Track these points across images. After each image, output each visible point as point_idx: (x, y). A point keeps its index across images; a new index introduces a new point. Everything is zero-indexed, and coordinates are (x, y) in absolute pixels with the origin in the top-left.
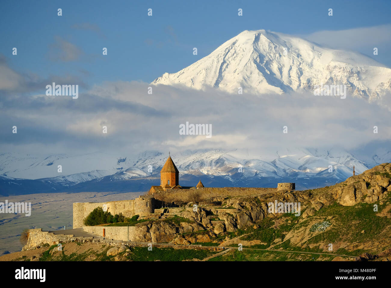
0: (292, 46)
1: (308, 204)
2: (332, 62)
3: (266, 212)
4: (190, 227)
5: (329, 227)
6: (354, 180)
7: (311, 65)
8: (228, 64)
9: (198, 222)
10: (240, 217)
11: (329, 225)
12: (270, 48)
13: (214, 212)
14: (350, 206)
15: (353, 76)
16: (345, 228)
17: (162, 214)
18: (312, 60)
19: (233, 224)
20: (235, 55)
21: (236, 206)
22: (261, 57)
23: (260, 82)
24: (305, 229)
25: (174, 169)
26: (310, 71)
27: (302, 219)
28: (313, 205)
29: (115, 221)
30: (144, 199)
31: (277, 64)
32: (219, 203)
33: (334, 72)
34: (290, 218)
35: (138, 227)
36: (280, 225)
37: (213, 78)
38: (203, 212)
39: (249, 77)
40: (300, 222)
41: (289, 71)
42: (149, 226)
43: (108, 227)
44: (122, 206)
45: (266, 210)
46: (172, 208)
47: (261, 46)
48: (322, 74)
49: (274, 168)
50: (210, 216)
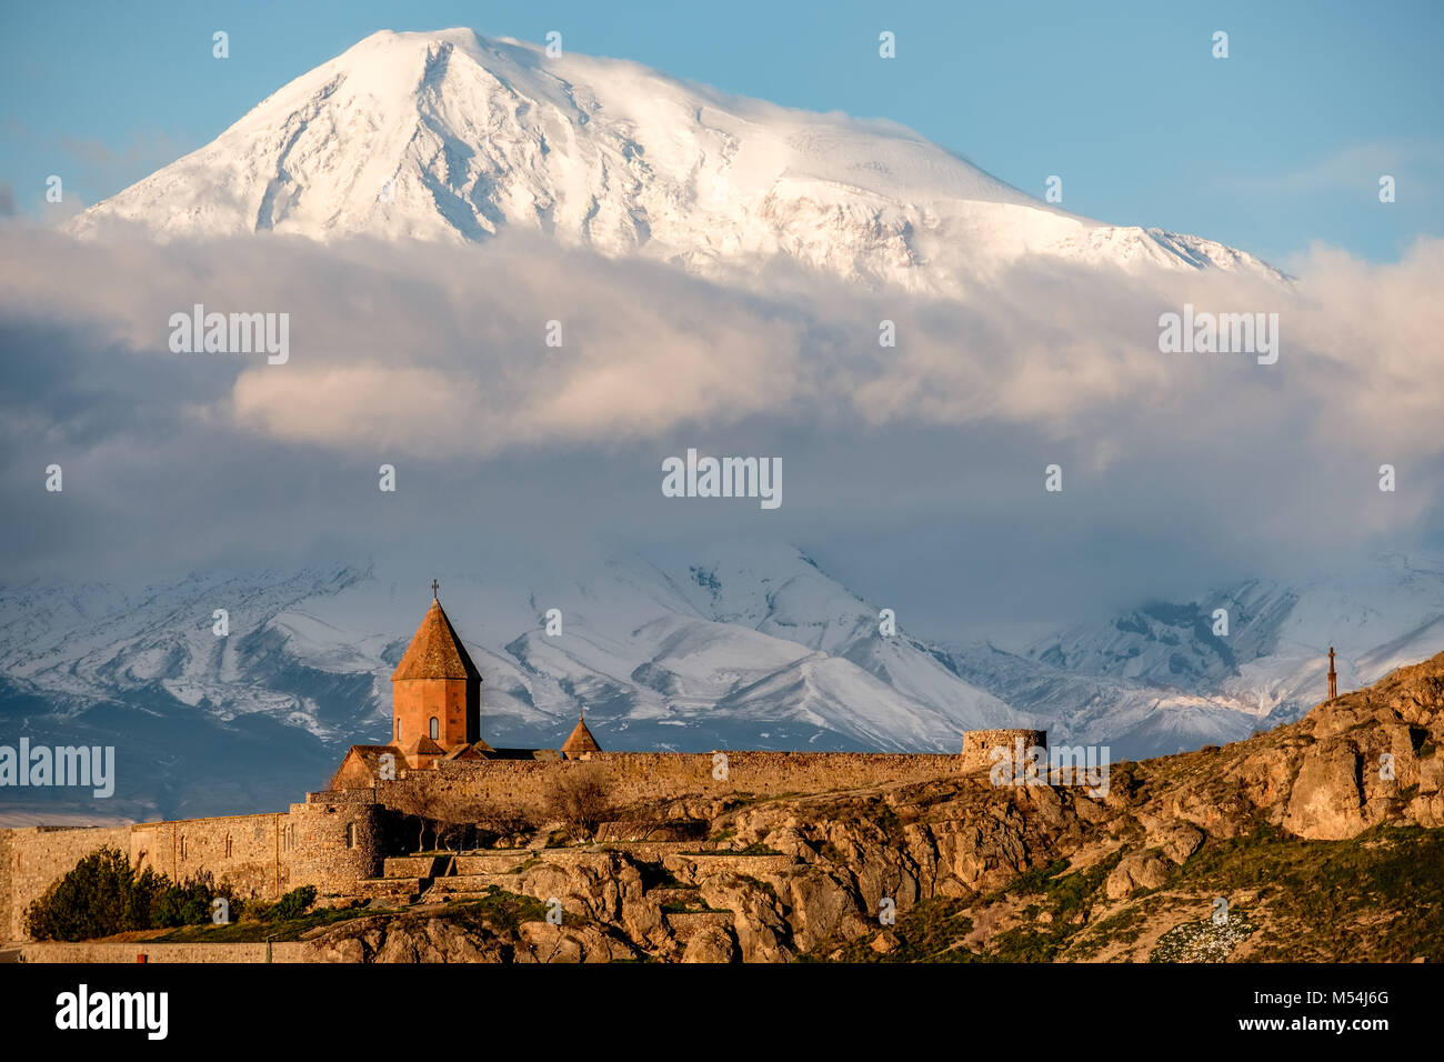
0: (600, 107)
1: (1126, 830)
2: (787, 181)
3: (929, 871)
4: (568, 944)
5: (1246, 940)
6: (1347, 713)
7: (688, 196)
8: (299, 188)
9: (605, 919)
10: (807, 896)
11: (1245, 931)
12: (499, 115)
13: (681, 871)
14: (1339, 838)
15: (884, 246)
16: (1326, 945)
17: (425, 884)
18: (694, 171)
19: (773, 928)
20: (333, 145)
21: (785, 842)
22: (457, 153)
24: (1128, 952)
25: (457, 664)
26: (683, 219)
27: (1104, 903)
28: (1156, 836)
29: (193, 916)
30: (332, 810)
31: (529, 189)
32: (696, 830)
33: (795, 225)
34: (1044, 898)
35: (319, 947)
36: (1000, 936)
38: (627, 874)
40: (1096, 918)
41: (586, 222)
42: (371, 940)
43: (163, 946)
44: (216, 844)
45: (926, 862)
46: (470, 853)
47: (456, 104)
48: (738, 237)
49: (516, 673)
50: (660, 892)
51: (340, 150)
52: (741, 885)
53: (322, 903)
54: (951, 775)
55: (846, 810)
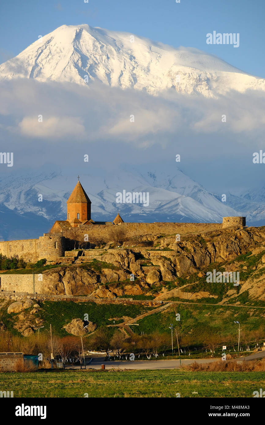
0: (123, 46)
2: (175, 67)
7: (147, 70)
8: (41, 68)
12: (96, 48)
15: (201, 84)
18: (149, 64)
20: (50, 56)
22: (84, 59)
26: (146, 77)
31: (104, 69)
33: (177, 78)
41: (119, 78)
47: (84, 45)
48: (161, 82)
49: (100, 201)
51: (52, 58)
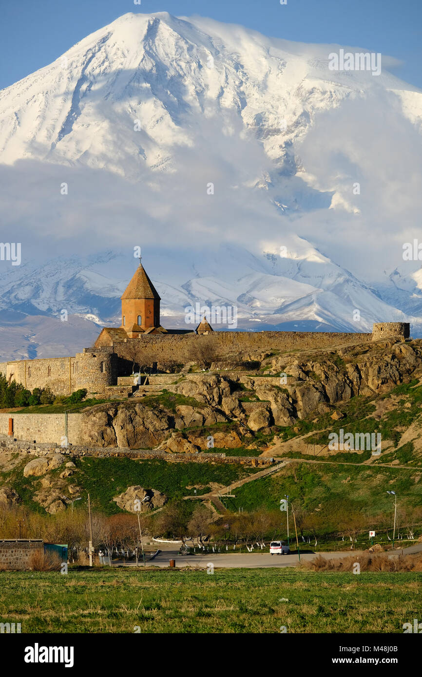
0: (224, 47)
2: (307, 81)
7: (263, 87)
8: (91, 83)
12: (180, 51)
18: (266, 75)
20: (107, 64)
22: (161, 68)
23: (157, 121)
26: (261, 97)
31: (193, 83)
33: (311, 100)
37: (60, 112)
39: (135, 111)
41: (218, 98)
46: (155, 375)
47: (161, 46)
48: (285, 105)
49: (186, 297)
50: (238, 393)
51: (109, 66)
52: (274, 390)
53: (89, 396)
54: (367, 342)
55: (321, 357)
